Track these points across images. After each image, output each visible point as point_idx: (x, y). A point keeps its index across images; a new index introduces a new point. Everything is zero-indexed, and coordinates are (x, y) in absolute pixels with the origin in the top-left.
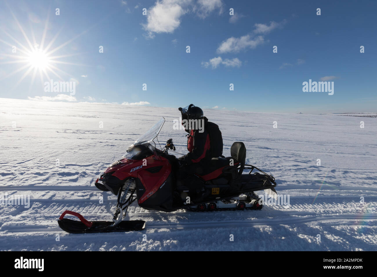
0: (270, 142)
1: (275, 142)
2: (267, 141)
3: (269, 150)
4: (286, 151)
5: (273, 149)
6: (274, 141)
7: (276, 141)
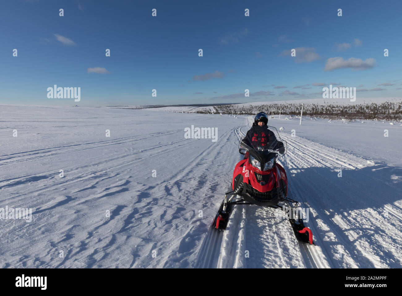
0: (41, 157)
1: (52, 155)
2: (34, 156)
3: (41, 184)
4: (80, 172)
5: (50, 175)
6: (50, 153)
7: (53, 152)
